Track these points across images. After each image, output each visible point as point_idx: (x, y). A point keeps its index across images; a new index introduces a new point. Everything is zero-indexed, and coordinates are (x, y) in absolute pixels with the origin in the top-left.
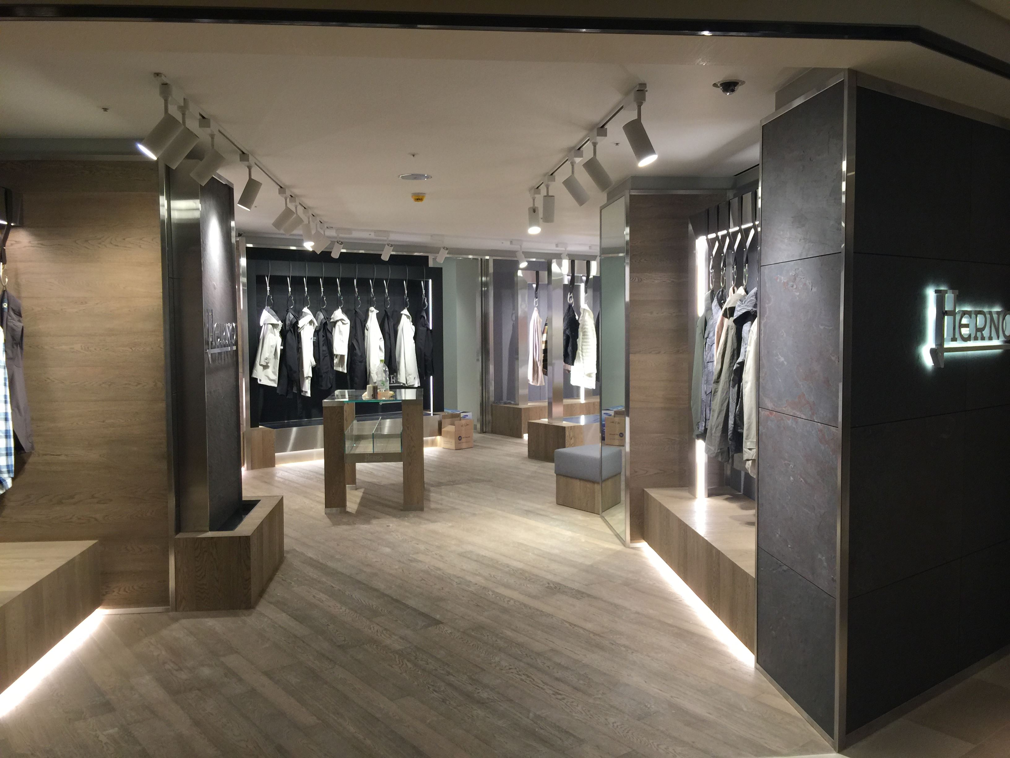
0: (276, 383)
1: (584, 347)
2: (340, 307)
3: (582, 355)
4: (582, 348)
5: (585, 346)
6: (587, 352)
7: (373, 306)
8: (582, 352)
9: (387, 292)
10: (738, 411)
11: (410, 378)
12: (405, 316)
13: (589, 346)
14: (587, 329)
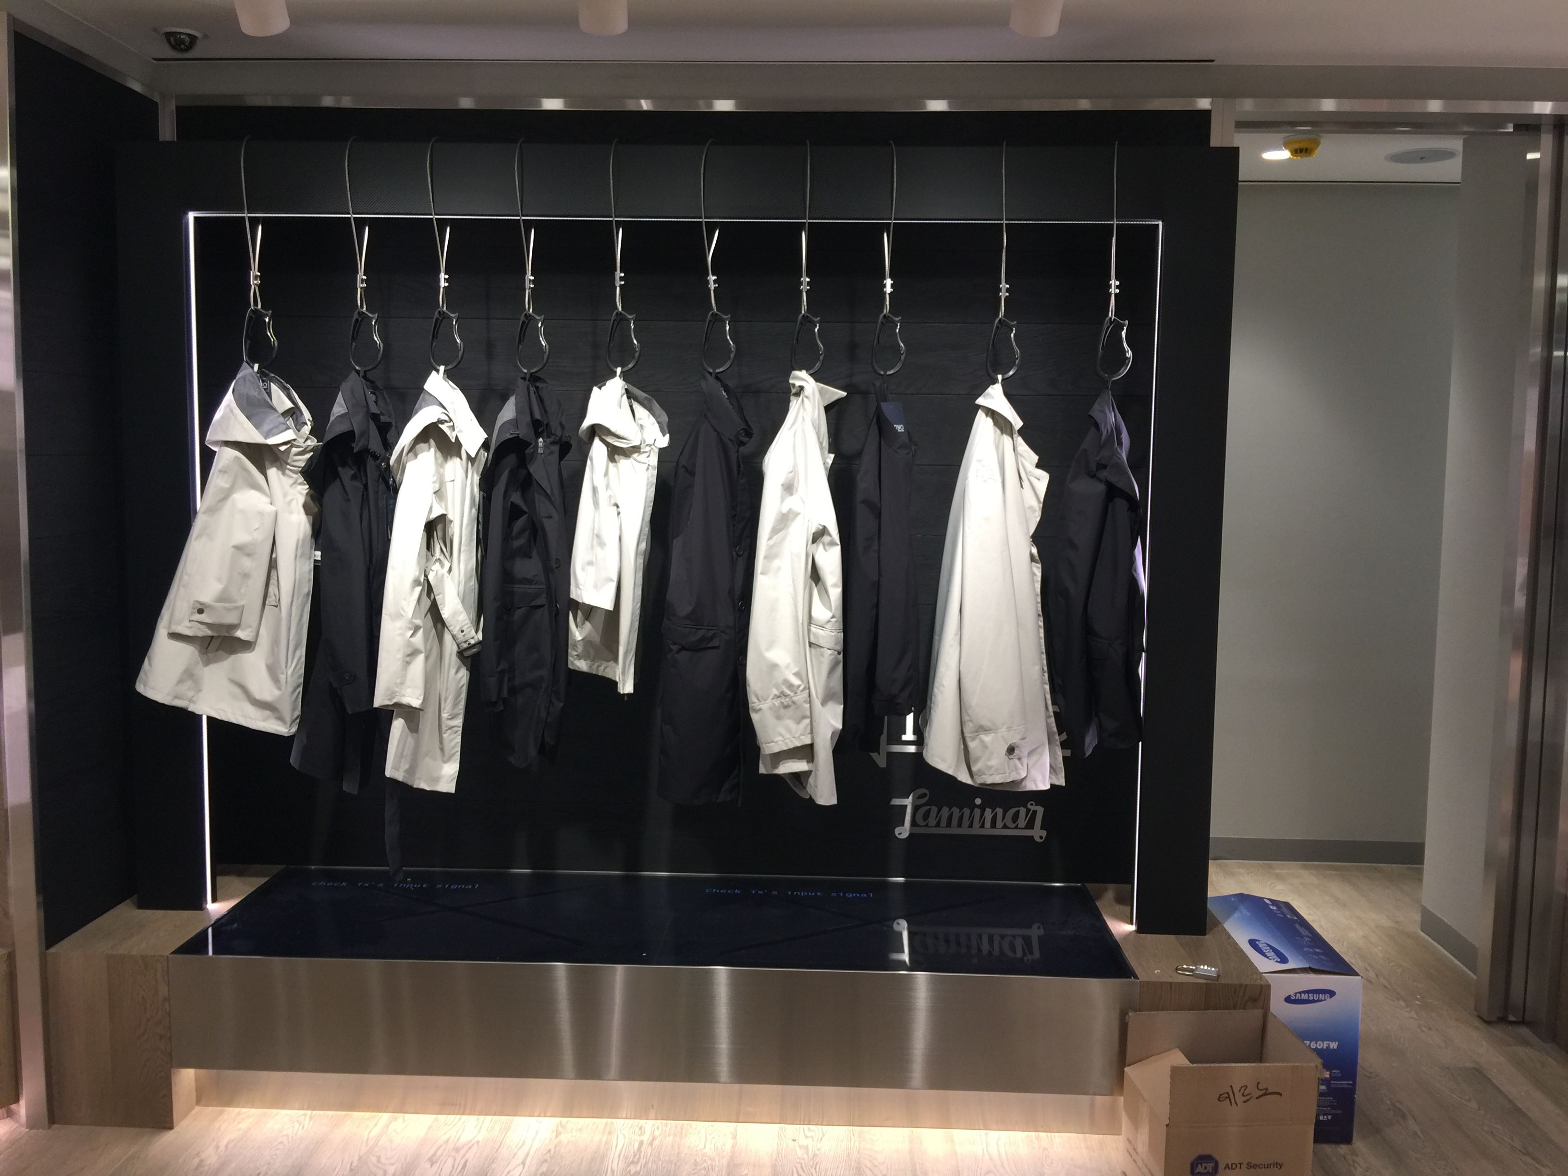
0: (281, 719)
2: (619, 370)
7: (807, 370)
12: (990, 421)
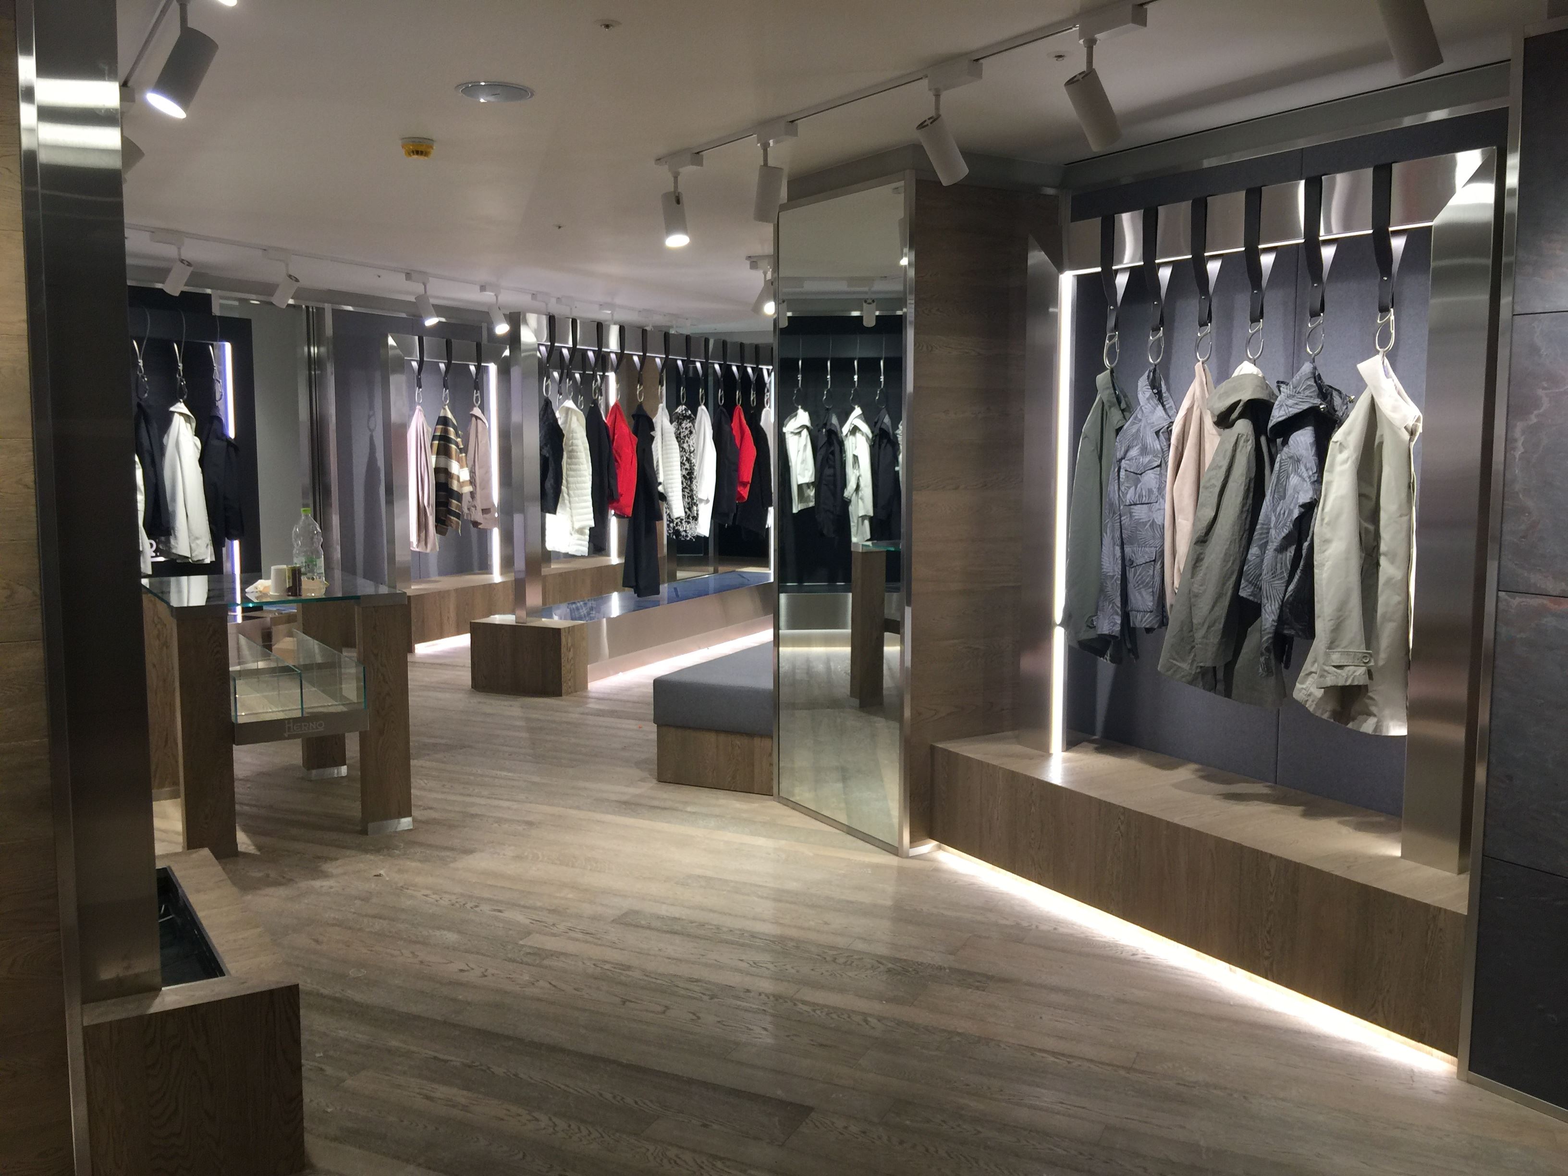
1: (570, 479)
3: (568, 494)
4: (567, 481)
5: (573, 476)
6: (577, 489)
8: (567, 488)
9: (141, 364)
10: (1291, 595)
11: (197, 545)
12: (182, 418)
13: (580, 477)
14: (577, 446)
